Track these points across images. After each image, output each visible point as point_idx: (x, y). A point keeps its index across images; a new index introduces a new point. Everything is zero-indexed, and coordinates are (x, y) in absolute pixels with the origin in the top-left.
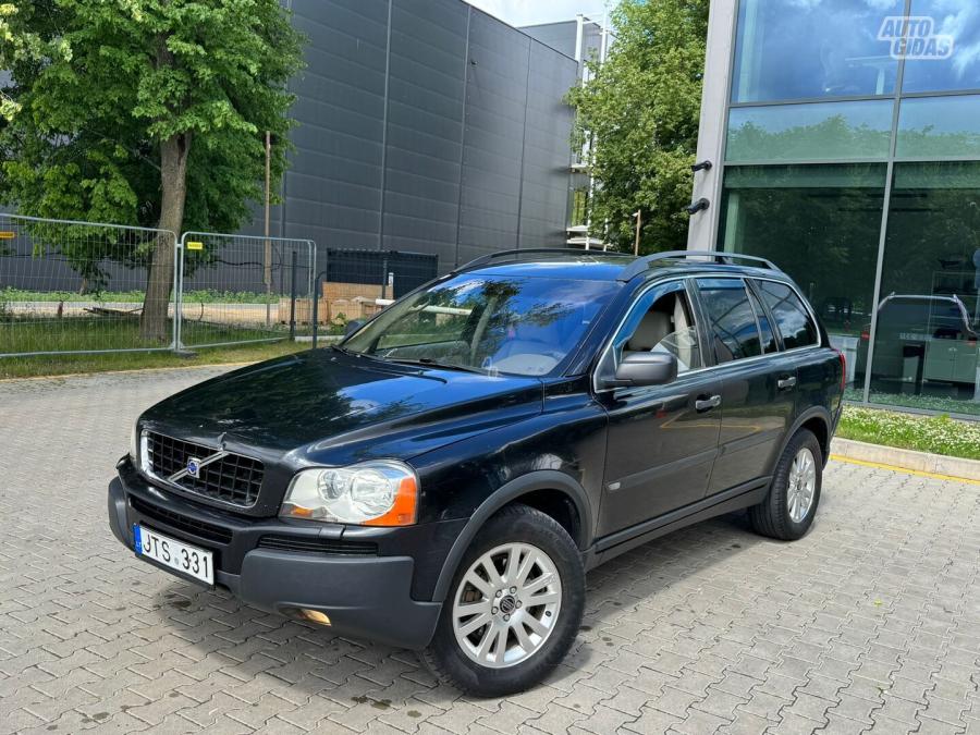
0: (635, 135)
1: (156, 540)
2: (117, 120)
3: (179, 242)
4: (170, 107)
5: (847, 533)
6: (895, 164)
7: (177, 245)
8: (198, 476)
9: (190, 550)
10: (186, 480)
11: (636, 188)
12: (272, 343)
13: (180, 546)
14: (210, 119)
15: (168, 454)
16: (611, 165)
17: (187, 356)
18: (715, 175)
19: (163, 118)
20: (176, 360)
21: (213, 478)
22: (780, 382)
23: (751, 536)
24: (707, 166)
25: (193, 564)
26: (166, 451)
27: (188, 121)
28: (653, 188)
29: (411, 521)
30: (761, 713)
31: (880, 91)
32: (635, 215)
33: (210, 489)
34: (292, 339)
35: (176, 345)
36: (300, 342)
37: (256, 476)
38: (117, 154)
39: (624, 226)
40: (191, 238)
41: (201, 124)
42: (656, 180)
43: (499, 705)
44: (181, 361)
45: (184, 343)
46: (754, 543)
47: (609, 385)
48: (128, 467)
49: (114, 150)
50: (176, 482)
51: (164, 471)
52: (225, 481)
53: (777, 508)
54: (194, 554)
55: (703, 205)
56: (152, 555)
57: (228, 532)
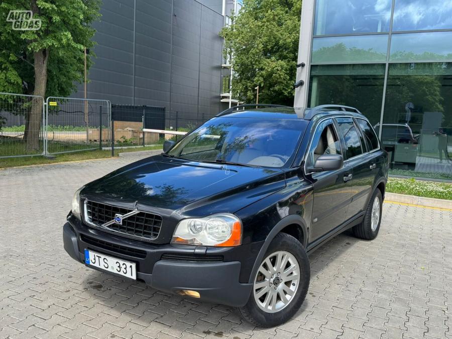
0: (253, 51)
1: (99, 257)
2: (12, 41)
3: (45, 102)
4: (39, 35)
5: (393, 234)
6: (390, 65)
7: (44, 104)
8: (121, 224)
9: (121, 262)
10: (114, 226)
11: (254, 75)
12: (91, 151)
13: (115, 260)
14: (60, 40)
15: (101, 213)
16: (242, 64)
17: (51, 158)
18: (307, 69)
19: (35, 40)
20: (46, 160)
21: (129, 224)
22: (371, 166)
23: (353, 238)
24: (303, 65)
25: (123, 269)
26: (100, 211)
27: (49, 42)
28: (262, 76)
29: (239, 244)
30: (397, 326)
31: (379, 31)
32: (256, 88)
33: (129, 230)
34: (101, 149)
35: (45, 153)
36: (105, 150)
37: (156, 223)
38: (11, 58)
39: (249, 93)
40: (50, 100)
41: (54, 44)
42: (264, 72)
43: (275, 331)
44: (49, 161)
45: (49, 151)
46: (355, 242)
47: (310, 171)
48: (72, 218)
49: (9, 56)
50: (107, 227)
51: (99, 221)
52: (137, 226)
53: (367, 225)
54: (123, 264)
55: (301, 84)
56: (96, 265)
57: (145, 252)
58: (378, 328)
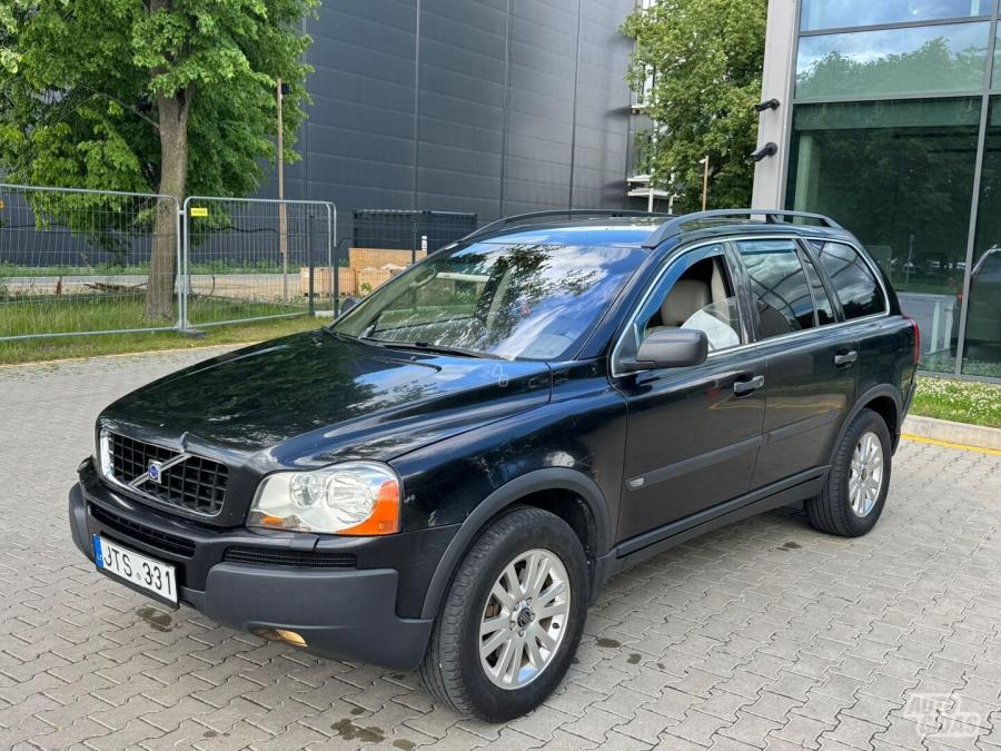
0: (701, 68)
1: (116, 552)
2: (113, 73)
3: (182, 209)
4: (168, 56)
5: (921, 527)
6: (991, 96)
7: (179, 212)
8: (159, 481)
9: (152, 564)
10: (148, 486)
11: (703, 130)
12: (289, 319)
13: (140, 559)
14: (214, 67)
15: (130, 457)
16: (675, 101)
17: (194, 336)
18: (784, 112)
19: (162, 70)
20: (181, 341)
21: (175, 483)
22: (837, 358)
24: (774, 105)
25: (155, 580)
26: (127, 454)
27: (190, 71)
28: (725, 130)
29: (395, 529)
30: (797, 739)
31: (975, 12)
32: (702, 161)
33: (174, 495)
34: (312, 314)
35: (183, 324)
36: (320, 318)
37: (222, 481)
38: (111, 111)
39: (690, 174)
40: (193, 204)
41: (203, 75)
42: (727, 121)
43: (499, 732)
44: (188, 342)
45: (192, 323)
47: (628, 368)
48: (89, 470)
49: (107, 107)
50: (138, 487)
51: (126, 475)
52: (189, 487)
53: (837, 500)
54: (156, 568)
55: (770, 151)
56: (113, 569)
57: (191, 543)
58: (748, 741)
